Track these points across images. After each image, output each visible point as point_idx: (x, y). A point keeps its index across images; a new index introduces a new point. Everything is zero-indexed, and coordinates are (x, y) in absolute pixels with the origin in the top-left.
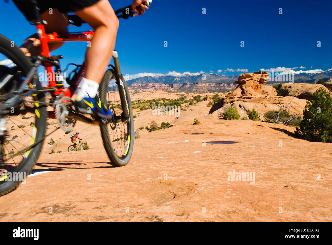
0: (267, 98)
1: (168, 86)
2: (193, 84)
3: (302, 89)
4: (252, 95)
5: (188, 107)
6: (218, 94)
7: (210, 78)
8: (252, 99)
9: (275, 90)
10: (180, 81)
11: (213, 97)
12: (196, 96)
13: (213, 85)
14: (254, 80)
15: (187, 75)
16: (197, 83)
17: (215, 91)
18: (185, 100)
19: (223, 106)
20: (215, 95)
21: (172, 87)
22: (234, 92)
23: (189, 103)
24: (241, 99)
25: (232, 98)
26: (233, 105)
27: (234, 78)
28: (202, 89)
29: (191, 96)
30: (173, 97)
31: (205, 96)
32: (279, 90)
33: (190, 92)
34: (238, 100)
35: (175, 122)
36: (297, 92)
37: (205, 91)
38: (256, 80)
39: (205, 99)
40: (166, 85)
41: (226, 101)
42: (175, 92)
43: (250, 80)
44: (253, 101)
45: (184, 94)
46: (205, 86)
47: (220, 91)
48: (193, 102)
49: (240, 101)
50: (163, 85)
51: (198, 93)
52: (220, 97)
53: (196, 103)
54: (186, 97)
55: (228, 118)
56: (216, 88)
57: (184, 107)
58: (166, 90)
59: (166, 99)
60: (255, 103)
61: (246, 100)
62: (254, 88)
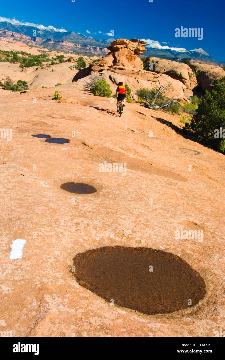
0: (140, 72)
1: (29, 39)
2: (58, 41)
3: (169, 66)
4: (124, 66)
5: (50, 67)
6: (83, 57)
7: (77, 37)
8: (124, 70)
9: (142, 62)
10: (44, 35)
11: (77, 59)
12: (60, 55)
13: (79, 46)
14: (129, 49)
15: (52, 30)
16: (62, 41)
17: (80, 54)
18: (47, 58)
19: (91, 74)
20: (80, 58)
21: (34, 40)
22: (105, 59)
23: (51, 62)
24: (112, 69)
25: (102, 66)
26: (102, 75)
27: (101, 42)
28: (67, 49)
29: (54, 54)
30: (35, 52)
31: (69, 57)
32: (146, 63)
33: (53, 50)
34: (108, 70)
35: (34, 81)
36: (163, 68)
37: (70, 52)
38: (131, 49)
39: (69, 60)
40: (27, 36)
41: (94, 68)
42: (36, 47)
43: (125, 47)
44: (125, 74)
45: (47, 51)
46: (70, 46)
47: (85, 54)
48: (55, 62)
49: (110, 71)
50: (24, 36)
51: (62, 52)
52: (85, 61)
53: (59, 63)
54: (49, 55)
55: (97, 92)
56: (81, 50)
57: (46, 66)
58: (27, 43)
59: (26, 53)
60: (127, 77)
61: (117, 71)
62: (128, 58)
